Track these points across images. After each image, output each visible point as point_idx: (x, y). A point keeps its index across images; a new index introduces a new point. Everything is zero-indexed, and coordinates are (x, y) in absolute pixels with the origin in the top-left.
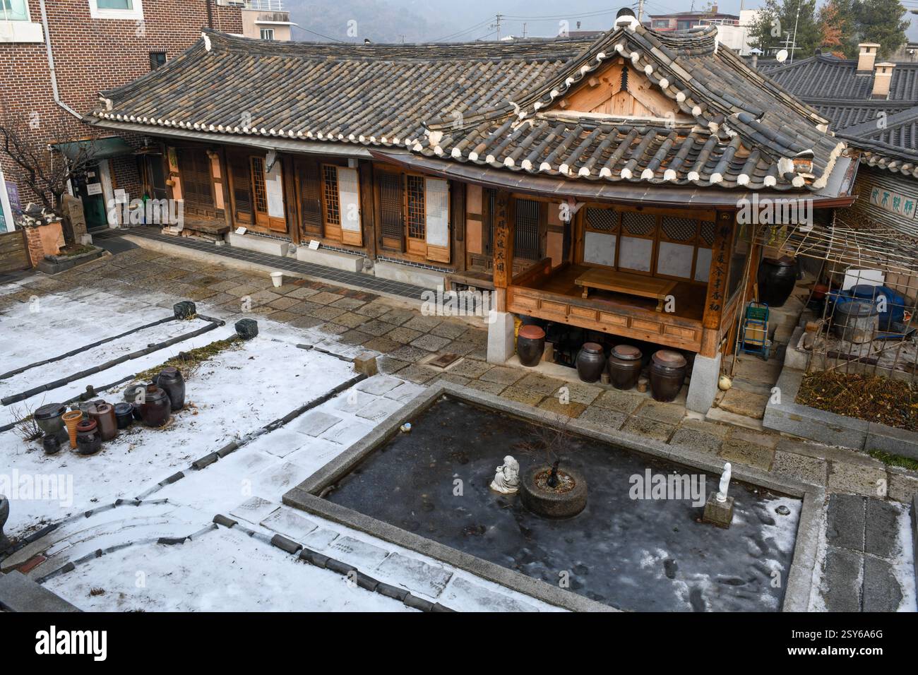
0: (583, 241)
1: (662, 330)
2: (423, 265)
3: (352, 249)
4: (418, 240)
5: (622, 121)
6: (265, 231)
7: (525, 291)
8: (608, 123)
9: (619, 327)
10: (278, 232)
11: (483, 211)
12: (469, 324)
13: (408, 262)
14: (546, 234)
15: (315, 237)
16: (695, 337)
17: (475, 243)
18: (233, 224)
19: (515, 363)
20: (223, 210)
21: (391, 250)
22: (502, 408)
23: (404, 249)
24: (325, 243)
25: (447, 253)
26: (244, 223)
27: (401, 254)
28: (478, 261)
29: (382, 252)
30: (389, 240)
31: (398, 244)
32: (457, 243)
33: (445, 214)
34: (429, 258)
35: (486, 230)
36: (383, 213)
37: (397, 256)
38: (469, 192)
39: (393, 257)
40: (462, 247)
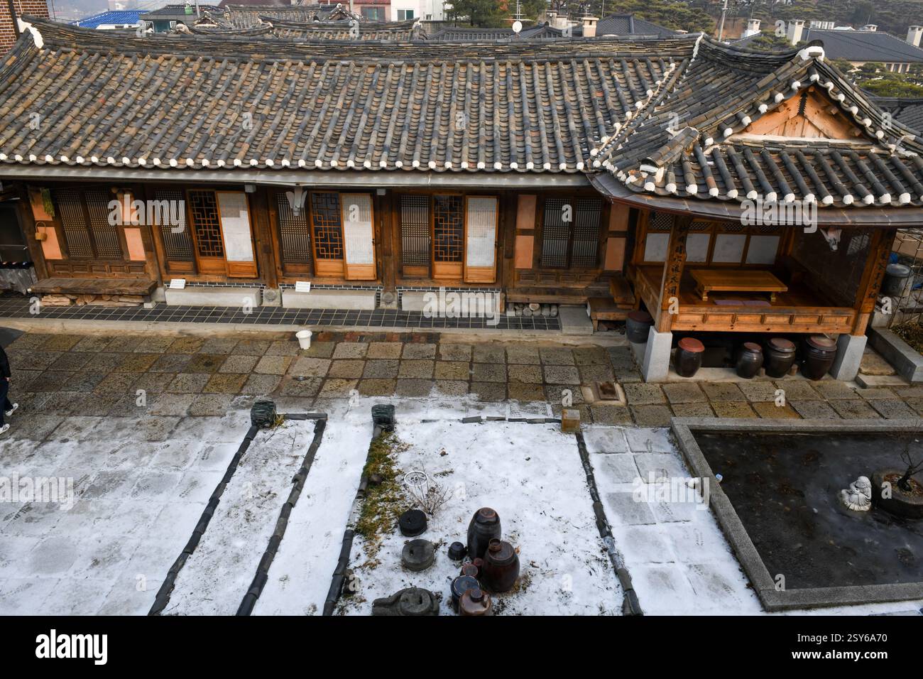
0: (644, 242)
1: (820, 321)
2: (457, 289)
3: (358, 284)
4: (444, 263)
5: (805, 143)
6: (219, 279)
7: (692, 309)
8: (791, 146)
9: (781, 325)
10: (240, 278)
11: (536, 225)
12: (564, 345)
14: (606, 241)
15: (302, 277)
16: (847, 322)
17: (524, 259)
18: (161, 277)
19: (675, 377)
20: (143, 263)
21: (414, 278)
22: (751, 429)
23: (431, 275)
24: (318, 282)
25: (492, 273)
26: (179, 274)
27: (429, 281)
28: (527, 275)
29: (402, 283)
30: (413, 268)
31: (423, 271)
32: (506, 262)
33: (491, 234)
34: (469, 281)
35: (539, 244)
36: (404, 239)
37: (423, 284)
38: (519, 208)
39: (417, 286)
40: (512, 265)
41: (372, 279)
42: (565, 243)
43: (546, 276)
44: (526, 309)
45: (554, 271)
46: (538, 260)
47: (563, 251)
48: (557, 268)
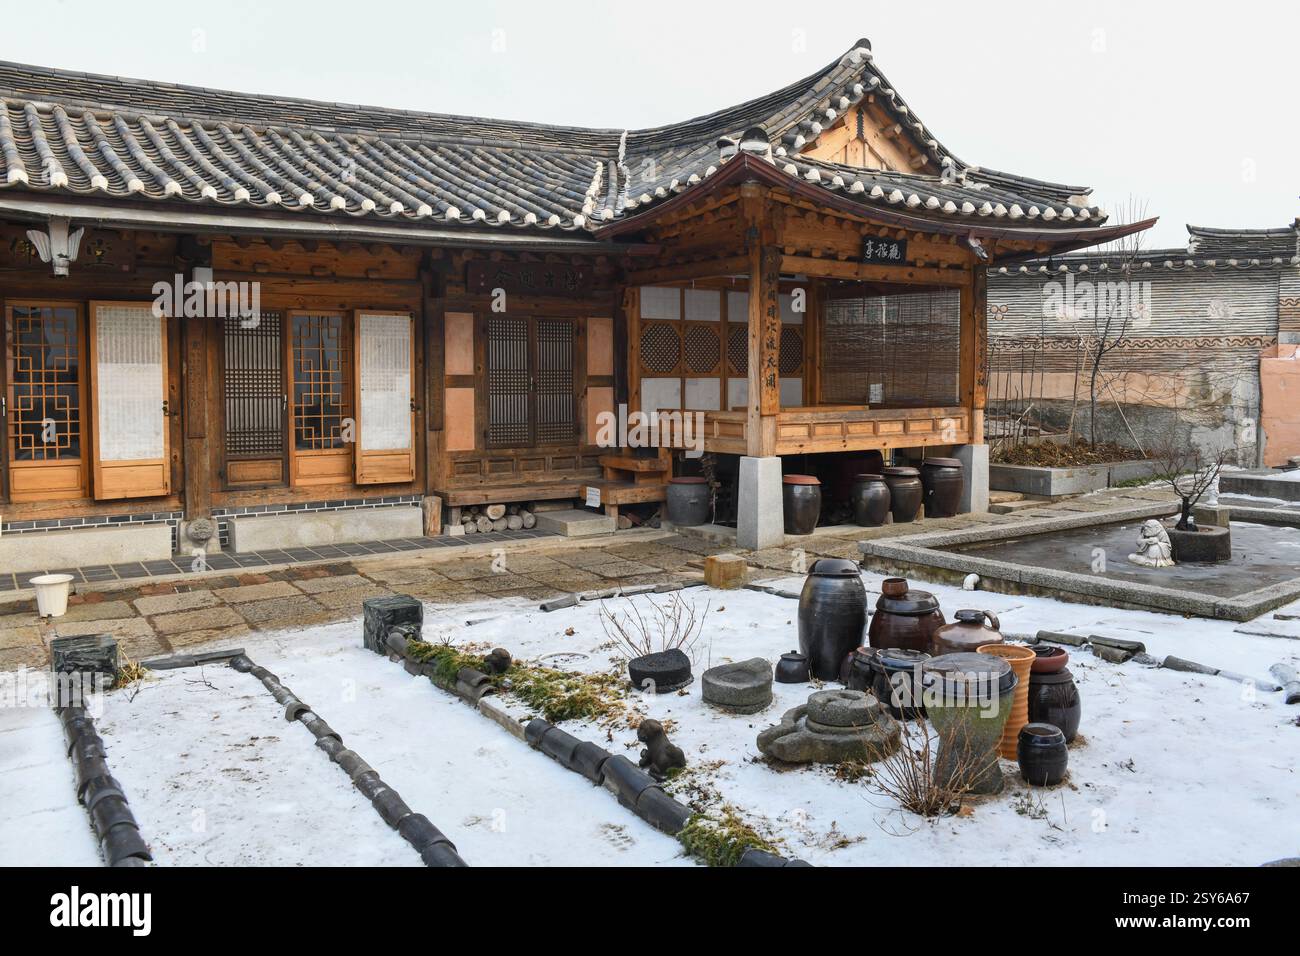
0: (638, 393)
1: (935, 427)
2: (340, 503)
4: (314, 452)
9: (896, 436)
11: (477, 368)
13: (301, 506)
14: (586, 393)
16: (962, 427)
17: (461, 432)
21: (251, 488)
23: (286, 479)
25: (409, 461)
27: (283, 491)
28: (467, 465)
29: (225, 499)
30: (249, 465)
31: (269, 470)
32: (431, 436)
33: (404, 383)
34: (366, 482)
35: (482, 401)
36: (230, 404)
37: (271, 498)
38: (447, 337)
39: (259, 503)
40: (441, 442)
41: (161, 492)
42: (522, 401)
43: (499, 463)
44: (480, 520)
45: (511, 452)
46: (482, 434)
47: (522, 416)
48: (516, 446)
